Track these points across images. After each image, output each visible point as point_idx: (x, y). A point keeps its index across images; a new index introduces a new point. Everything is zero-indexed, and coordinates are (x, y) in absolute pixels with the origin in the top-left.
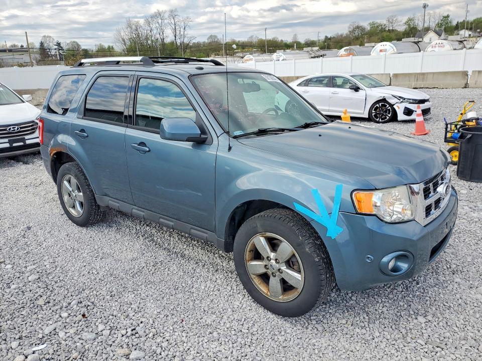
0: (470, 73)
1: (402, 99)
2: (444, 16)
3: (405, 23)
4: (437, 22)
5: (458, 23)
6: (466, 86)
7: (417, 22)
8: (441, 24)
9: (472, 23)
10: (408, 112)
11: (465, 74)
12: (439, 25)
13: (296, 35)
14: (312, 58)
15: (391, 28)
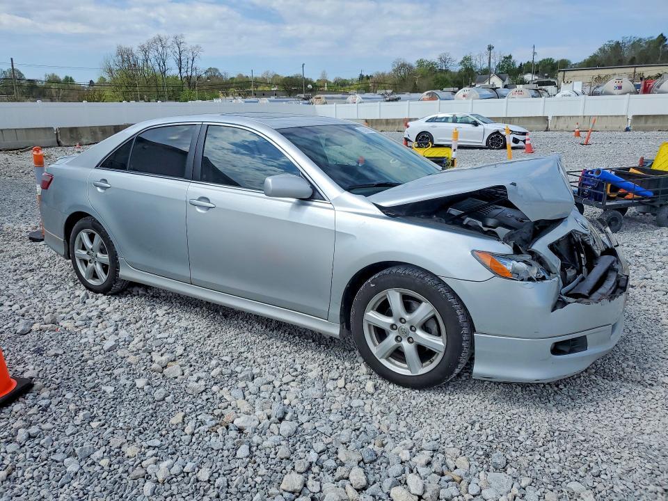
0: (550, 118)
1: (512, 132)
2: (505, 55)
3: (461, 63)
4: (497, 63)
5: (521, 65)
6: (547, 130)
7: (474, 62)
8: (503, 66)
9: (538, 66)
10: (516, 141)
11: (546, 119)
12: (500, 67)
13: (324, 72)
14: (387, 101)
15: (444, 68)
